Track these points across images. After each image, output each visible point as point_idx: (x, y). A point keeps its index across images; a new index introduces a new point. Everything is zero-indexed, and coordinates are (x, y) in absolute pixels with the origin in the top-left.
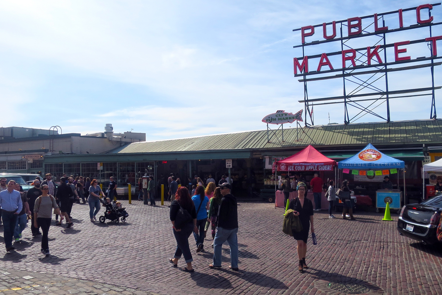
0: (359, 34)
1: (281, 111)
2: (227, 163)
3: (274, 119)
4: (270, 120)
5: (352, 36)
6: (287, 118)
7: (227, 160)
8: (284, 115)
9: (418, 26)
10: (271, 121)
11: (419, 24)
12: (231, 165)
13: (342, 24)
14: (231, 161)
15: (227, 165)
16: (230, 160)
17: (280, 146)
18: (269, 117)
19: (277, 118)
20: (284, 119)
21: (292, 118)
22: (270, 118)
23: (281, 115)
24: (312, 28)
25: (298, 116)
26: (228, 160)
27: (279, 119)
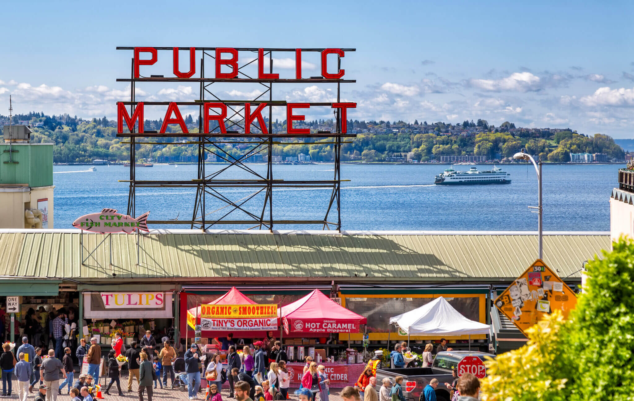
0: (233, 78)
1: (110, 211)
2: (10, 304)
3: (96, 223)
4: (89, 225)
5: (220, 78)
6: (120, 225)
7: (8, 298)
8: (116, 218)
9: (322, 80)
10: (91, 228)
11: (324, 78)
12: (17, 307)
13: (204, 53)
14: (17, 299)
15: (8, 307)
16: (14, 297)
17: (105, 276)
18: (87, 220)
19: (102, 222)
20: (115, 224)
21: (130, 224)
22: (89, 222)
23: (109, 218)
24: (154, 50)
25: (143, 222)
26: (11, 298)
27: (106, 224)
